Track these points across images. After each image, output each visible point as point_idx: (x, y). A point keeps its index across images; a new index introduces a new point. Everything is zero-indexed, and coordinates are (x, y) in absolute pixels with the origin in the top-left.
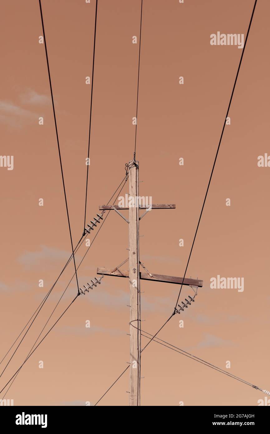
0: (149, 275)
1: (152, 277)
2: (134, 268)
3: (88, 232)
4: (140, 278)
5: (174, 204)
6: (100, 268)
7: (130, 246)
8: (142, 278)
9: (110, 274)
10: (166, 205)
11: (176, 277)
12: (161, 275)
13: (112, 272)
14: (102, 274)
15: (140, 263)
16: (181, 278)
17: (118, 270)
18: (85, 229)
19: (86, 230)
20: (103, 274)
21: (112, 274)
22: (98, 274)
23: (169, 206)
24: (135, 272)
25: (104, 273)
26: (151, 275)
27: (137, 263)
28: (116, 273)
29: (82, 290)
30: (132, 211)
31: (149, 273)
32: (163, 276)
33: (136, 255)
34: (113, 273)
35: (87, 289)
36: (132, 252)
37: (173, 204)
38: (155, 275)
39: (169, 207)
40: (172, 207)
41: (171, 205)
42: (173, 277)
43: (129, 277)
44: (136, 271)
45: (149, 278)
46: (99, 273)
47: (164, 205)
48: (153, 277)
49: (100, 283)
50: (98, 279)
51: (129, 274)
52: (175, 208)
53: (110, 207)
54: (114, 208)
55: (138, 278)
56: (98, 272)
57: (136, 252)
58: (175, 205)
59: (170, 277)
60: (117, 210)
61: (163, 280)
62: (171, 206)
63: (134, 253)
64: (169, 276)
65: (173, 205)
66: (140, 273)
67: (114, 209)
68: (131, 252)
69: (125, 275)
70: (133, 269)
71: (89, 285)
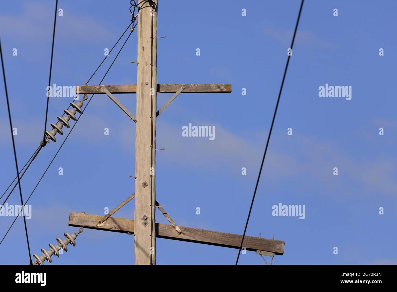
0: (175, 228)
1: (181, 233)
2: (145, 216)
3: (51, 138)
4: (157, 236)
5: (229, 84)
6: (75, 214)
7: (138, 169)
8: (159, 234)
9: (94, 226)
10: (213, 85)
11: (229, 235)
12: (199, 230)
13: (100, 223)
14: (78, 226)
15: (157, 204)
16: (239, 237)
17: (113, 219)
18: (46, 133)
19: (48, 135)
20: (82, 226)
21: (99, 226)
22: (70, 225)
23: (218, 87)
24: (145, 224)
25: (83, 224)
26: (178, 229)
27: (151, 205)
28: (108, 225)
29: (37, 258)
30: (143, 98)
31: (176, 225)
32: (203, 231)
33: (148, 188)
34: (102, 225)
35: (49, 257)
36: (142, 182)
37: (226, 84)
38: (187, 229)
39: (218, 90)
40: (225, 90)
41: (222, 85)
42: (223, 235)
43: (133, 233)
44: (149, 221)
45: (175, 235)
46: (73, 224)
47: (209, 86)
48: (184, 234)
49: (74, 245)
50: (71, 236)
51: (133, 226)
52: (230, 92)
53: (98, 87)
54: (106, 90)
55: (151, 235)
56: (71, 221)
57: (149, 183)
58: (231, 85)
59: (218, 233)
60: (112, 96)
61: (203, 241)
62: (222, 87)
63: (145, 185)
64: (215, 232)
65: (227, 86)
66: (157, 225)
67: (105, 93)
68: (138, 183)
69: (125, 229)
70: (142, 217)
71: (52, 248)
